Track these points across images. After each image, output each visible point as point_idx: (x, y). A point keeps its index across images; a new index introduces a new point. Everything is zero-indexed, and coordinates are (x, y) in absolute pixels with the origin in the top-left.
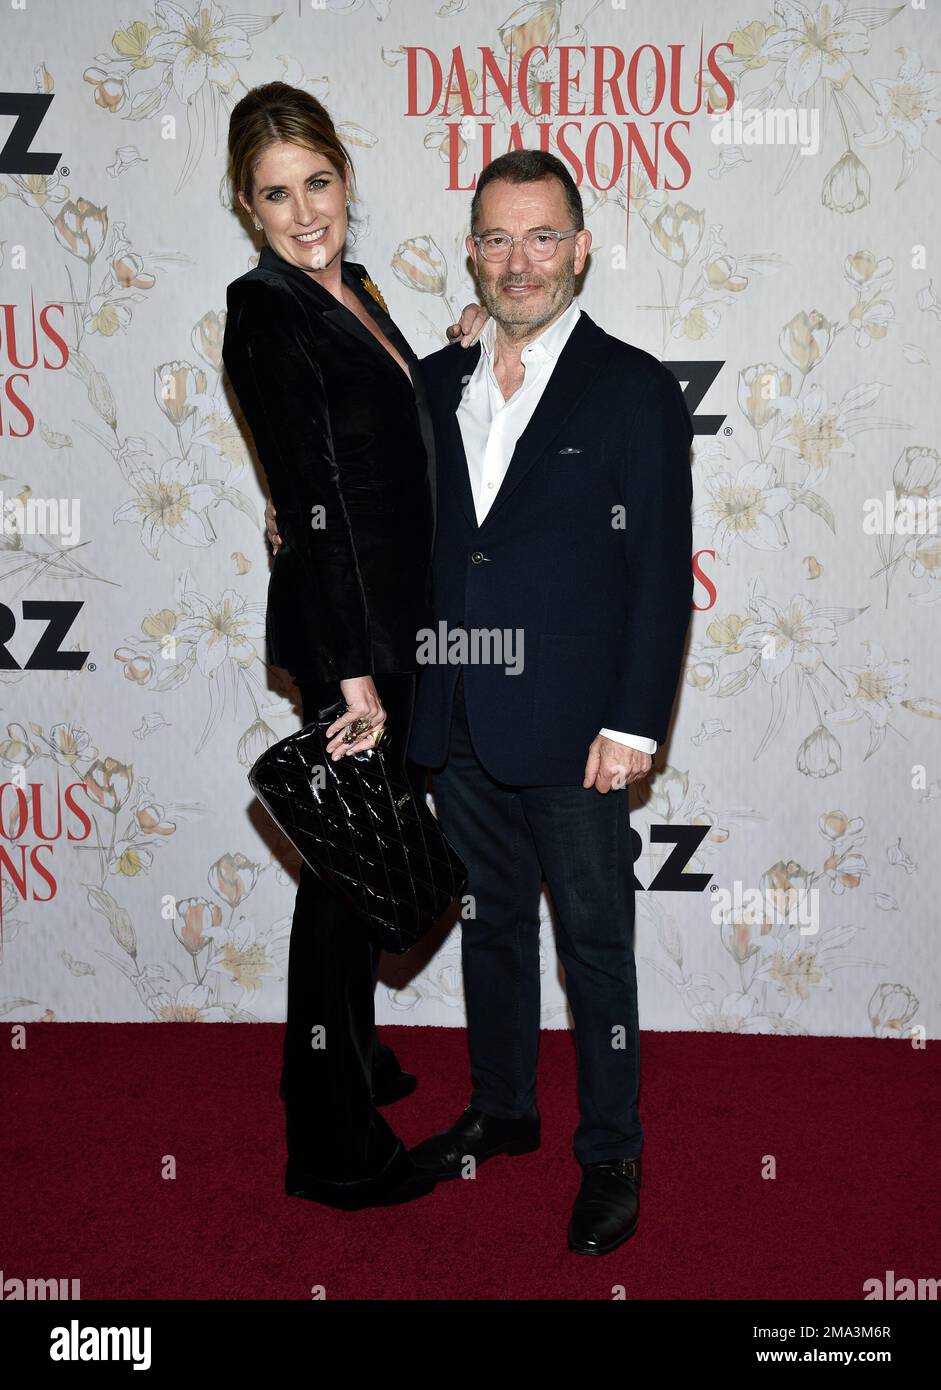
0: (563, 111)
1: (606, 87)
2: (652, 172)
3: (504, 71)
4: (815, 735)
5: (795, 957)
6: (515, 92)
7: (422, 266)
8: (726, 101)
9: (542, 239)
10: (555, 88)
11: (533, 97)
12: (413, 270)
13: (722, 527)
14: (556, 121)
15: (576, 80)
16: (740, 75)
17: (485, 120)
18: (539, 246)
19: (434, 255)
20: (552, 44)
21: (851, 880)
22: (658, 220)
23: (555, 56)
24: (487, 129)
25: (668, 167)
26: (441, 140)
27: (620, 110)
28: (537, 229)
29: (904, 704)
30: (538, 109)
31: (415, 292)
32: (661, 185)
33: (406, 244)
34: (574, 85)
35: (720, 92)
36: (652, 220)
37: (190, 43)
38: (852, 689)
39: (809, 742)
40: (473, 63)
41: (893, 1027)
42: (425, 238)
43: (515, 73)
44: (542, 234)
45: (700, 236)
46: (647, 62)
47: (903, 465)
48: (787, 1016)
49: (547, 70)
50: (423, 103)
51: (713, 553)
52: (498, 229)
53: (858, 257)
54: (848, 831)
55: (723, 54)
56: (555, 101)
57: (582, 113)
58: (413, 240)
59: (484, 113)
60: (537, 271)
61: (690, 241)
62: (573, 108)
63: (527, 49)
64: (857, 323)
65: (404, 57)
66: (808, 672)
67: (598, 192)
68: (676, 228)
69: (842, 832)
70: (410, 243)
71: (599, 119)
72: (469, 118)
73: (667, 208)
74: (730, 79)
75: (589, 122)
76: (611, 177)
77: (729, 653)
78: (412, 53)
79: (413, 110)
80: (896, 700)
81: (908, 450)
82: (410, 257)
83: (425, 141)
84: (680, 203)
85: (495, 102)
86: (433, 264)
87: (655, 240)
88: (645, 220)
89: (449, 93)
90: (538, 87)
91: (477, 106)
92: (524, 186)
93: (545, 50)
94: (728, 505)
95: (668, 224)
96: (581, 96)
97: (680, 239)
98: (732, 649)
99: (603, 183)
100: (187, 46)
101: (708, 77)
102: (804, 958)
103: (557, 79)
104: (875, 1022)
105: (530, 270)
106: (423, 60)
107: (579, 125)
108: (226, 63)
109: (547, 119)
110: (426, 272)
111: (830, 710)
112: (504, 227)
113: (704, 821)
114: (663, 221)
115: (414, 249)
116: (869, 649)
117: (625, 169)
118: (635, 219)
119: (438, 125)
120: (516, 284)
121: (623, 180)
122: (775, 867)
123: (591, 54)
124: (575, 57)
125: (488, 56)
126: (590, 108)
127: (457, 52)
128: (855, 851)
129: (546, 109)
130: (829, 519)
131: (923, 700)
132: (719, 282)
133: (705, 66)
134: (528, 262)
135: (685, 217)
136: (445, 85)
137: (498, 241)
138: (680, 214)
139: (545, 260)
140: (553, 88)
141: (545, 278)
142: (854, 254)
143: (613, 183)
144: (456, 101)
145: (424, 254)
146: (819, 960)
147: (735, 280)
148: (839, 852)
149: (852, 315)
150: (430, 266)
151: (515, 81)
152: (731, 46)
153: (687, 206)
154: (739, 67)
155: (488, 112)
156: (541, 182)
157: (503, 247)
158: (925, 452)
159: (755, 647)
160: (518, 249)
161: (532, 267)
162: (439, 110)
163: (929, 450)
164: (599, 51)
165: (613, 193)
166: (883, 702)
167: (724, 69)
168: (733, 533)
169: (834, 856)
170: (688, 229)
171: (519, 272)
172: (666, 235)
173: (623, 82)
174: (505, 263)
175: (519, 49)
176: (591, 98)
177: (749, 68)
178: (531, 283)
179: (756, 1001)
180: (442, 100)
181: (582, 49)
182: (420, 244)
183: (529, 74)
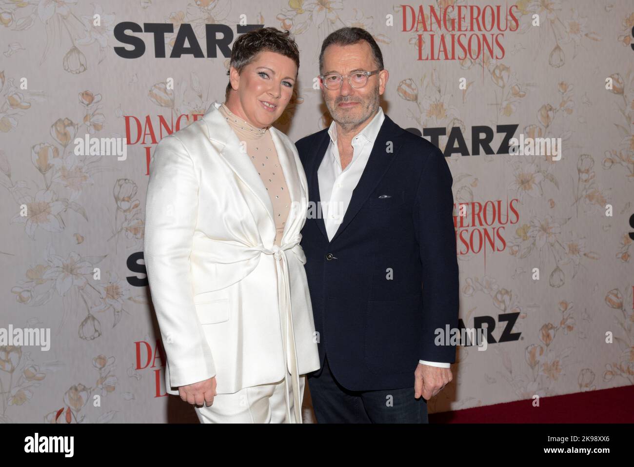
0: (460, 29)
1: (475, 21)
2: (491, 52)
3: (438, 14)
4: (555, 271)
5: (552, 363)
6: (442, 23)
7: (408, 90)
8: (516, 26)
9: (359, 76)
10: (457, 21)
11: (449, 25)
12: (405, 93)
13: (520, 189)
14: (457, 33)
15: (464, 18)
16: (520, 17)
17: (431, 33)
18: (358, 80)
19: (413, 86)
20: (455, 5)
21: (570, 328)
22: (494, 71)
23: (456, 9)
24: (432, 36)
25: (497, 51)
26: (415, 41)
27: (479, 29)
28: (356, 70)
29: (585, 255)
30: (451, 29)
31: (406, 101)
32: (495, 57)
33: (402, 82)
34: (463, 20)
35: (514, 23)
36: (492, 70)
37: (319, 3)
38: (567, 251)
39: (554, 273)
40: (427, 12)
41: (587, 387)
42: (410, 79)
43: (442, 15)
44: (358, 73)
45: (509, 76)
46: (488, 11)
47: (580, 161)
48: (550, 389)
49: (453, 14)
50: (409, 27)
51: (517, 200)
52: (333, 72)
53: (562, 84)
54: (568, 308)
55: (514, 9)
56: (456, 26)
57: (466, 30)
58: (405, 80)
59: (431, 30)
60: (356, 94)
61: (505, 79)
62: (463, 28)
63: (446, 6)
64: (562, 108)
65: (401, 9)
66: (552, 245)
67: (472, 60)
68: (500, 74)
69: (566, 309)
70: (404, 82)
71: (472, 33)
72: (425, 32)
73: (497, 66)
74: (517, 18)
75: (469, 34)
76: (477, 54)
77: (524, 240)
78: (404, 7)
79: (405, 29)
80: (582, 253)
81: (581, 156)
82: (404, 87)
83: (410, 41)
84: (501, 64)
85: (435, 26)
86: (413, 90)
87: (493, 78)
88: (489, 71)
89: (418, 23)
90: (450, 21)
91: (428, 28)
92: (347, 47)
93: (453, 7)
94: (522, 181)
95: (497, 72)
96: (466, 24)
97: (502, 78)
98: (525, 238)
99: (474, 57)
100: (318, 5)
101: (510, 18)
102: (555, 363)
103: (457, 18)
104: (581, 386)
105: (353, 93)
106: (408, 10)
107: (465, 35)
108: (334, 12)
109: (454, 32)
110: (410, 93)
111: (560, 260)
112: (337, 70)
113: (518, 311)
114: (496, 71)
115: (406, 84)
116: (572, 235)
117: (482, 52)
118: (486, 70)
119: (413, 35)
120: (345, 102)
121: (481, 56)
122: (543, 327)
123: (469, 8)
124: (463, 10)
125: (432, 9)
126: (469, 28)
127: (421, 8)
128: (571, 316)
129: (453, 29)
130: (557, 184)
131: (591, 252)
132: (516, 94)
133: (508, 13)
134: (351, 89)
135: (503, 69)
136: (417, 19)
137: (334, 78)
138: (501, 68)
139: (362, 87)
140: (456, 21)
141: (361, 98)
142: (560, 82)
143: (478, 57)
144: (421, 25)
145: (409, 86)
146: (560, 363)
147: (521, 93)
148: (565, 317)
149: (561, 105)
150: (412, 91)
151: (442, 18)
152: (517, 7)
153: (503, 65)
154: (520, 14)
155: (432, 30)
156: (357, 45)
157: (337, 81)
158: (587, 156)
159: (533, 237)
160: (346, 82)
161: (354, 92)
162: (414, 29)
163: (588, 155)
164: (472, 8)
165: (478, 61)
166: (578, 255)
167: (515, 14)
168: (524, 191)
169: (563, 319)
170: (504, 74)
171: (346, 95)
172: (497, 77)
173: (480, 19)
174: (339, 90)
175: (443, 6)
176: (469, 25)
177: (523, 14)
178: (353, 101)
179: (539, 384)
180: (416, 25)
181: (466, 7)
182: (408, 82)
183: (447, 16)
